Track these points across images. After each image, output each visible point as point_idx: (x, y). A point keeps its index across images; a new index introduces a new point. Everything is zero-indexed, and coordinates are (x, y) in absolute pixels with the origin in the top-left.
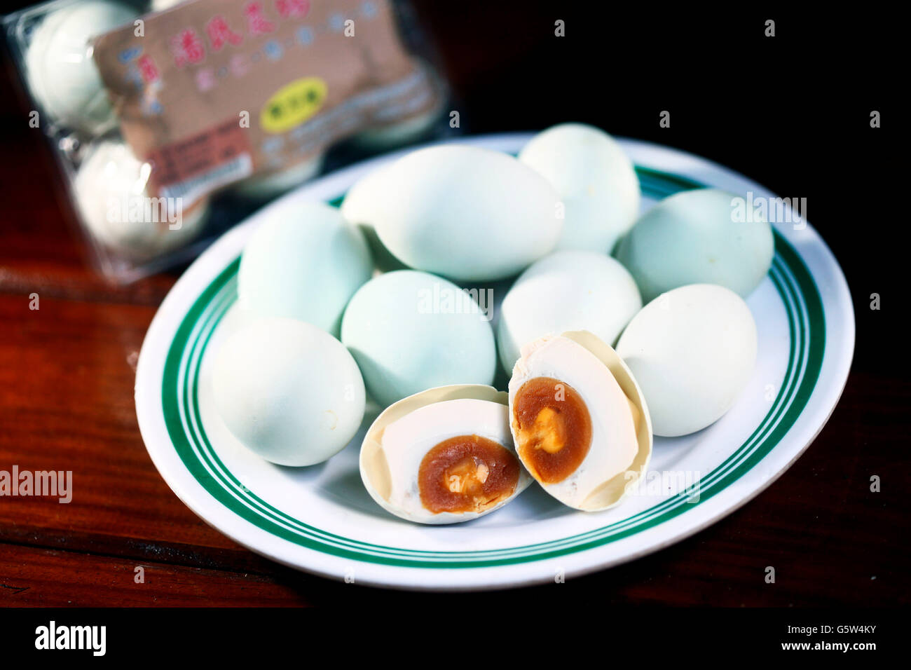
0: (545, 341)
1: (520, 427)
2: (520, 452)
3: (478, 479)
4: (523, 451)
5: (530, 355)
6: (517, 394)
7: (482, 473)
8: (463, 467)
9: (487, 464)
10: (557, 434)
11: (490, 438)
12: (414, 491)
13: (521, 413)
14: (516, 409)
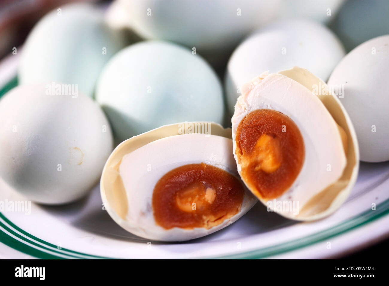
0: (262, 79)
1: (242, 154)
2: (243, 174)
3: (206, 200)
4: (245, 173)
5: (249, 92)
6: (239, 126)
7: (210, 195)
8: (193, 191)
9: (214, 187)
10: (274, 156)
11: (217, 166)
12: (148, 210)
13: (242, 141)
14: (238, 138)
